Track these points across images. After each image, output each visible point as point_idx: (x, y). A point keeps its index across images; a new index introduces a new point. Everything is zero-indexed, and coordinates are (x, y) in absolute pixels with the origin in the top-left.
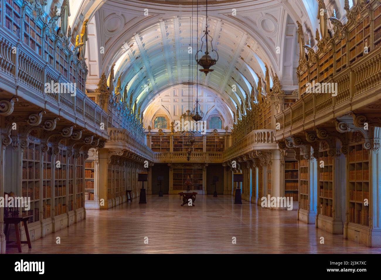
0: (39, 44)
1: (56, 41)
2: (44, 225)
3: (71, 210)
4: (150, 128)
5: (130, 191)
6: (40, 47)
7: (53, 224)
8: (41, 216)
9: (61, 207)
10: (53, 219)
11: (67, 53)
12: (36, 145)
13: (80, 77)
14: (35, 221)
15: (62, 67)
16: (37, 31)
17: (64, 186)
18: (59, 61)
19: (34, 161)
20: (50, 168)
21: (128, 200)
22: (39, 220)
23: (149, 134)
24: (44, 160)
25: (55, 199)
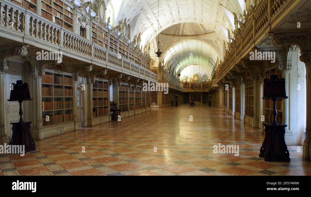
0: (126, 51)
1: (135, 50)
2: (130, 112)
3: (144, 108)
4: (182, 80)
5: (173, 102)
6: (127, 52)
7: (135, 112)
8: (129, 109)
9: (139, 106)
10: (134, 111)
11: (141, 54)
12: (126, 86)
13: (148, 62)
14: (126, 111)
15: (138, 59)
16: (126, 47)
17: (141, 99)
18: (137, 57)
19: (125, 91)
20: (133, 93)
21: (172, 105)
22: (128, 111)
23: (182, 82)
24: (130, 90)
25: (136, 104)
